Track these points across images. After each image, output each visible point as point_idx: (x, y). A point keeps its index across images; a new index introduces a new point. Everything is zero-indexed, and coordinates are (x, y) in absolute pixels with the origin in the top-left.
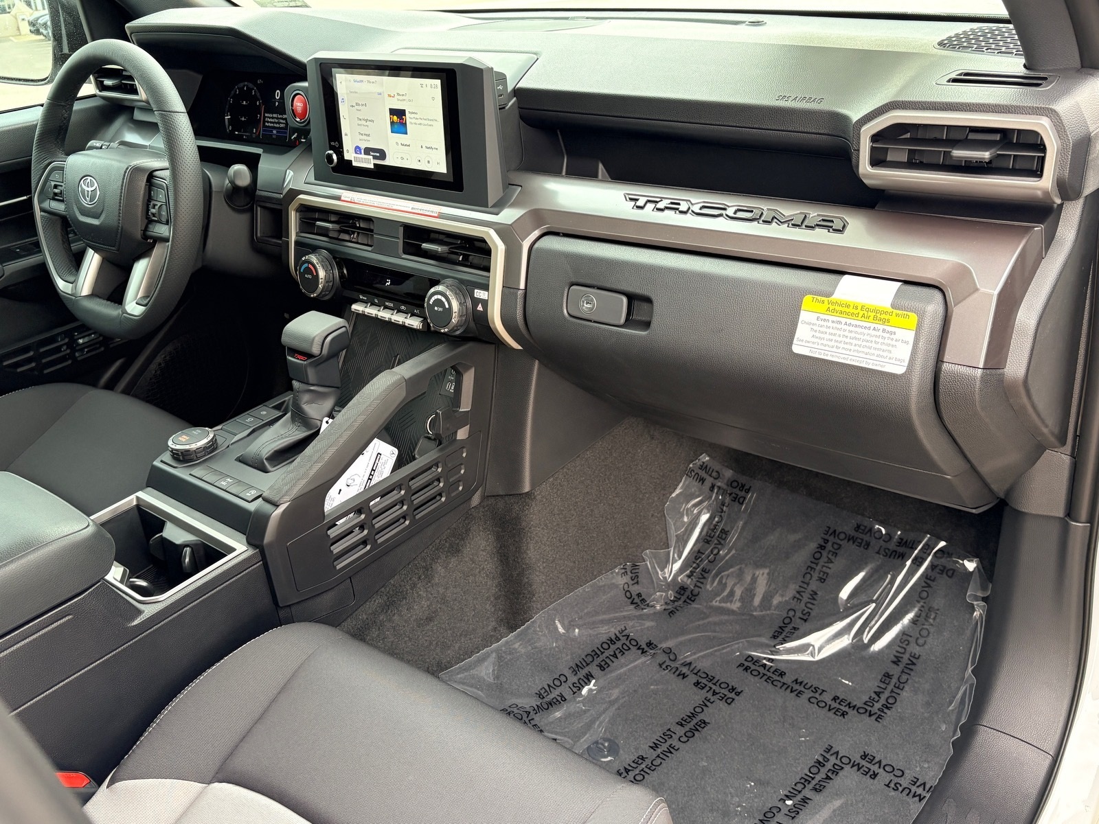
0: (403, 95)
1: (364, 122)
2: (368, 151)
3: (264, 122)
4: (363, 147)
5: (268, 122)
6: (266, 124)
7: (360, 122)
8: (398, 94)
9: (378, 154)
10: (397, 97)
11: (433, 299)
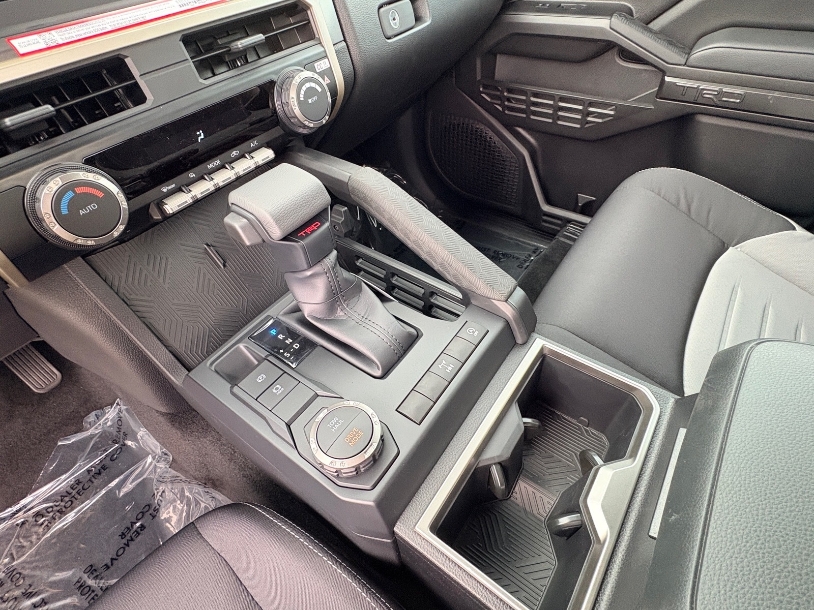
11: (302, 92)
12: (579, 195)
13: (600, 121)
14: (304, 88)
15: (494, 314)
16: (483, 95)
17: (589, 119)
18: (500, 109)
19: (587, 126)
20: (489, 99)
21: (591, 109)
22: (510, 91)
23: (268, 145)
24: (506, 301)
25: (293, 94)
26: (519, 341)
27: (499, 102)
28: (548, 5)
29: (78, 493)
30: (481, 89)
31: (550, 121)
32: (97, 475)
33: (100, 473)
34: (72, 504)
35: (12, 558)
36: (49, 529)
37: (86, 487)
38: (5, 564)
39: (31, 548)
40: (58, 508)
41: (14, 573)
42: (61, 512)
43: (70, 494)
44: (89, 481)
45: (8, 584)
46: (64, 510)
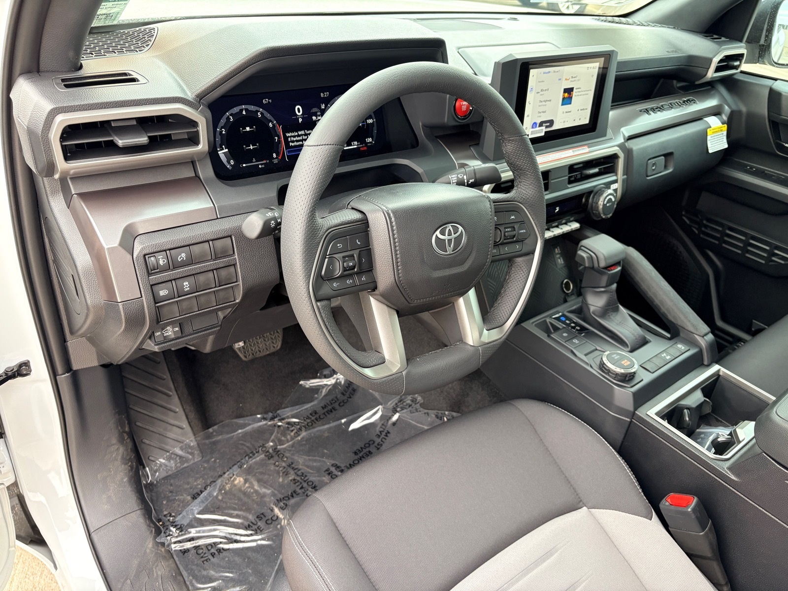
0: (575, 77)
1: (544, 103)
2: (541, 124)
3: (287, 143)
4: (538, 122)
5: (293, 142)
6: (291, 144)
7: (541, 104)
8: (572, 77)
9: (548, 124)
10: (571, 79)
11: (606, 200)
12: (754, 321)
13: (783, 262)
14: (608, 198)
15: (692, 343)
16: (684, 218)
17: (774, 258)
18: (697, 232)
19: (771, 263)
20: (688, 222)
21: (776, 252)
22: (709, 220)
23: (577, 221)
24: (703, 337)
25: (602, 199)
26: (706, 363)
27: (697, 227)
28: (754, 169)
29: (316, 419)
30: (684, 213)
31: (739, 252)
32: (329, 412)
33: (331, 411)
34: (312, 424)
35: (276, 443)
36: (299, 435)
37: (322, 417)
38: (272, 446)
39: (288, 441)
40: (303, 425)
41: (279, 453)
42: (306, 428)
43: (310, 418)
44: (324, 414)
45: (276, 458)
46: (307, 426)
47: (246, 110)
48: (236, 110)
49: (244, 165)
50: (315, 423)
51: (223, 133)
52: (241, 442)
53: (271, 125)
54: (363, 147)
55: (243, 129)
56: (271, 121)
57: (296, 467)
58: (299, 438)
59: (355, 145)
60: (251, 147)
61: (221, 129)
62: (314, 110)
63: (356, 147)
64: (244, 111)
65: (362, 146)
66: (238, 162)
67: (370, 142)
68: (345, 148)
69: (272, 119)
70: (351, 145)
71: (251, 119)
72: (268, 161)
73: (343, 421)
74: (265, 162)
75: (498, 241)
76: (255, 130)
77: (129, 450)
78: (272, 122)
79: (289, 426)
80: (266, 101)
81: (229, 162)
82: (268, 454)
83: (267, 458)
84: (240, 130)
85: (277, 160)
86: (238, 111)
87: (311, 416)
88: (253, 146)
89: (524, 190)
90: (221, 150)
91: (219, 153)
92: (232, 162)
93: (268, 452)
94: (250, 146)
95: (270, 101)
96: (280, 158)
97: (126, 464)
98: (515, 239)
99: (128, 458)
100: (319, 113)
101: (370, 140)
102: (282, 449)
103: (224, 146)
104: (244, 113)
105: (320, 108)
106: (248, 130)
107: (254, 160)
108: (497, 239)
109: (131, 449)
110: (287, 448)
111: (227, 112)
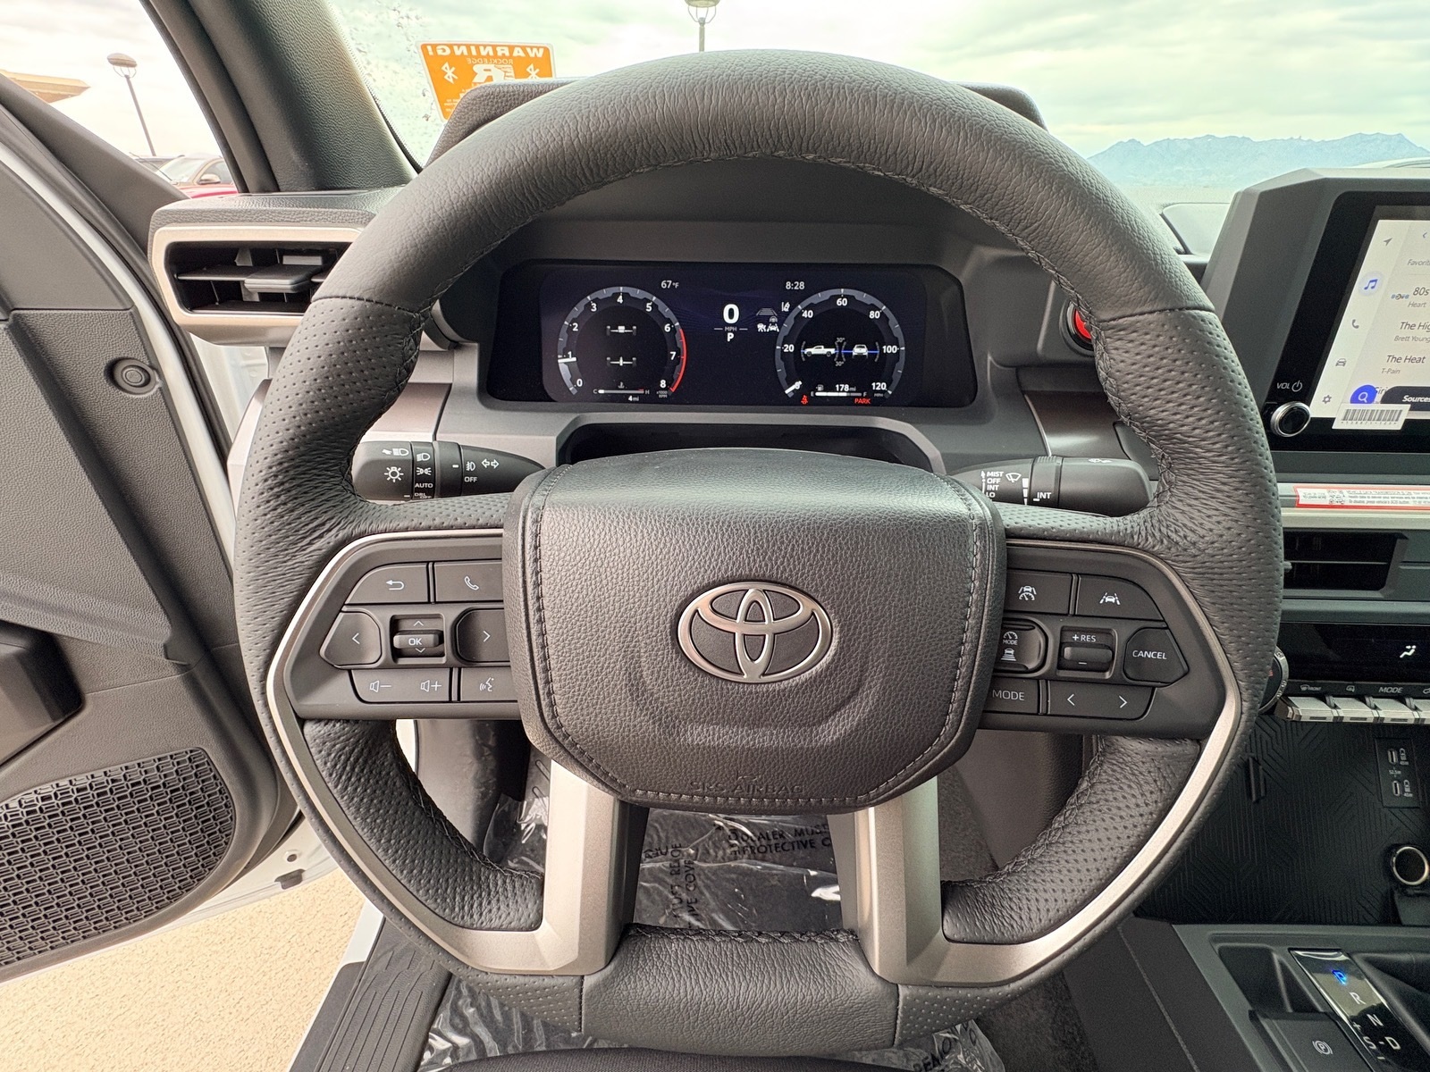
2: (1394, 396)
4: (1384, 385)
7: (1406, 332)
9: (1426, 400)
29: (776, 847)
32: (801, 845)
33: (805, 846)
34: (765, 852)
35: (697, 854)
36: (736, 859)
37: (786, 847)
38: (689, 855)
39: (715, 861)
40: (752, 844)
41: (691, 872)
42: (753, 852)
43: (769, 839)
44: (792, 843)
45: (682, 878)
46: (756, 851)
47: (625, 295)
48: (605, 293)
49: (601, 391)
50: (771, 852)
51: (575, 329)
52: (657, 825)
53: (667, 328)
54: (862, 397)
55: (611, 329)
56: (669, 321)
57: (698, 912)
58: (733, 864)
59: (844, 391)
60: (621, 362)
61: (571, 323)
62: (766, 312)
63: (845, 394)
64: (621, 297)
65: (860, 394)
66: (591, 384)
67: (881, 391)
68: (817, 394)
69: (673, 318)
70: (834, 390)
71: (631, 312)
72: (648, 392)
73: (813, 873)
74: (641, 392)
75: (1031, 666)
76: (634, 334)
77: (488, 771)
78: (672, 324)
79: (732, 836)
80: (668, 284)
81: (573, 381)
82: (676, 864)
83: (669, 870)
84: (606, 329)
85: (666, 392)
86: (610, 295)
87: (771, 837)
88: (624, 360)
89: (1183, 512)
90: (563, 358)
91: (559, 361)
92: (580, 382)
93: (677, 861)
94: (619, 360)
95: (676, 285)
96: (673, 390)
97: (478, 788)
98: (1108, 675)
99: (482, 781)
100: (773, 320)
101: (882, 386)
102: (698, 866)
103: (570, 353)
104: (620, 300)
105: (778, 310)
106: (620, 331)
107: (621, 386)
108: (1029, 662)
109: (492, 770)
110: (706, 872)
111: (589, 294)
